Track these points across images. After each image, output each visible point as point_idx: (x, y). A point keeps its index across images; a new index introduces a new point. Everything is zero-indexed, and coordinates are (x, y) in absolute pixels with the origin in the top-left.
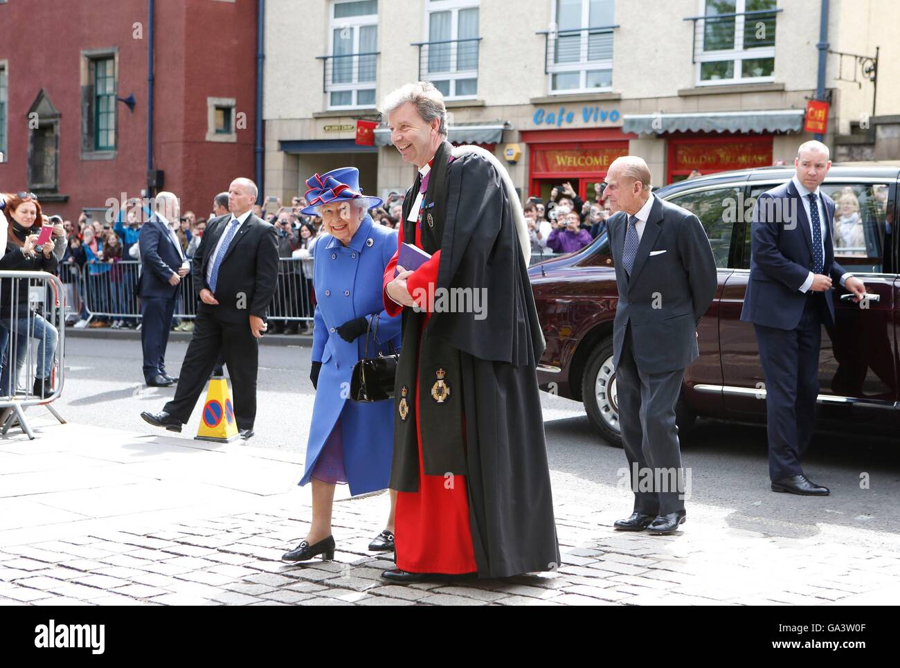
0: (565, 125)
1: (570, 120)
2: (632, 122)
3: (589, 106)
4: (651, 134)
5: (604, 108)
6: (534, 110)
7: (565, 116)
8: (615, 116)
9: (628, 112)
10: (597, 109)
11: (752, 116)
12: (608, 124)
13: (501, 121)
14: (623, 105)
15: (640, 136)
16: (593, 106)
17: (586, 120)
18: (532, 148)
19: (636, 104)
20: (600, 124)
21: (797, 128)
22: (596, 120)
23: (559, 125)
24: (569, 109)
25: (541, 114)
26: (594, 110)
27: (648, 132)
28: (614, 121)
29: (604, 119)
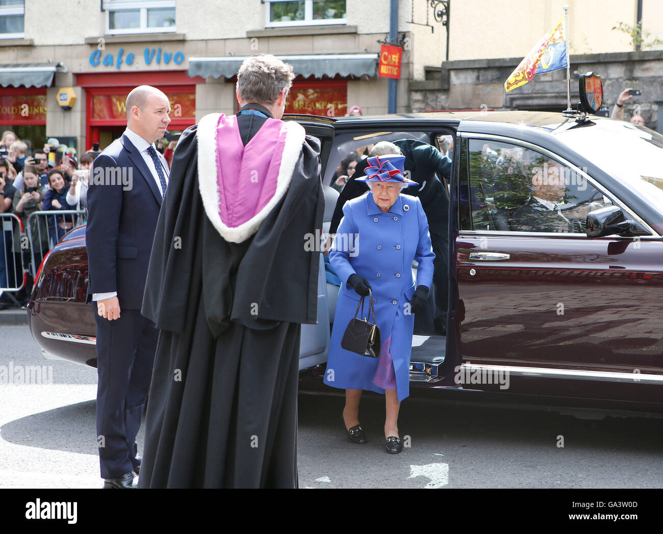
0: (125, 68)
1: (130, 61)
2: (198, 65)
3: (152, 47)
4: (220, 78)
5: (167, 49)
6: (89, 51)
7: (124, 58)
8: (180, 58)
9: (194, 54)
10: (160, 51)
11: (325, 60)
12: (173, 66)
13: (53, 63)
14: (187, 45)
15: (207, 81)
16: (156, 47)
17: (149, 62)
18: (89, 93)
19: (202, 45)
20: (164, 67)
21: (372, 72)
22: (159, 62)
23: (119, 67)
24: (129, 50)
25: (97, 56)
26: (157, 53)
27: (216, 76)
28: (179, 64)
29: (168, 62)
